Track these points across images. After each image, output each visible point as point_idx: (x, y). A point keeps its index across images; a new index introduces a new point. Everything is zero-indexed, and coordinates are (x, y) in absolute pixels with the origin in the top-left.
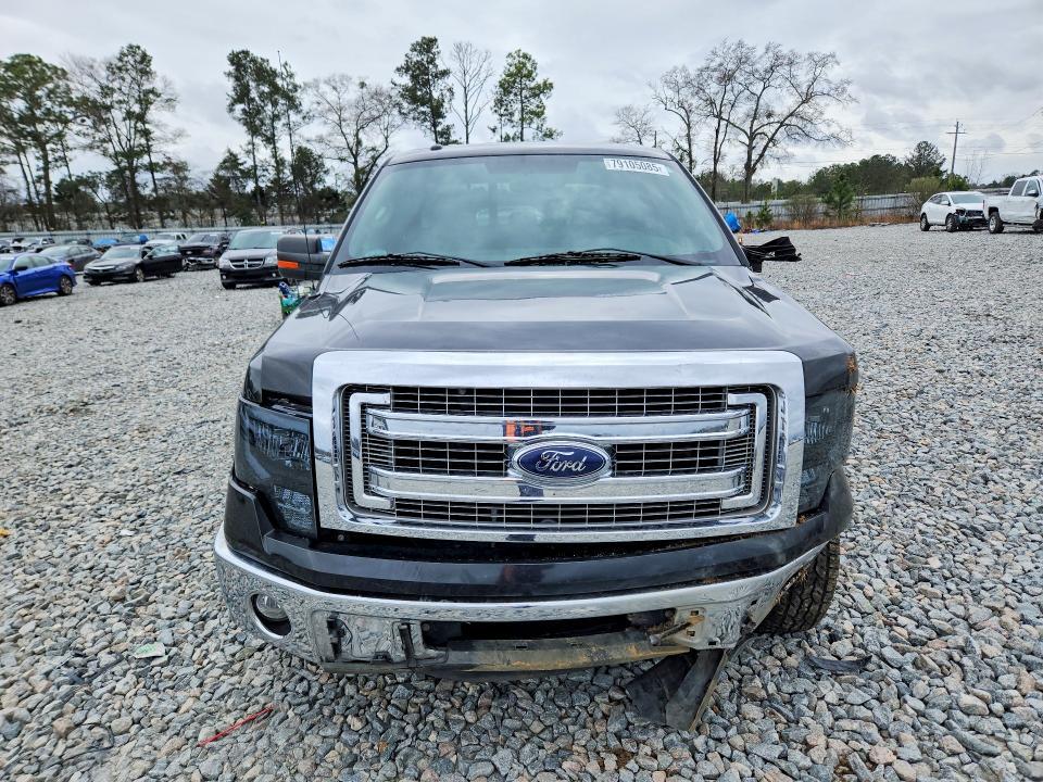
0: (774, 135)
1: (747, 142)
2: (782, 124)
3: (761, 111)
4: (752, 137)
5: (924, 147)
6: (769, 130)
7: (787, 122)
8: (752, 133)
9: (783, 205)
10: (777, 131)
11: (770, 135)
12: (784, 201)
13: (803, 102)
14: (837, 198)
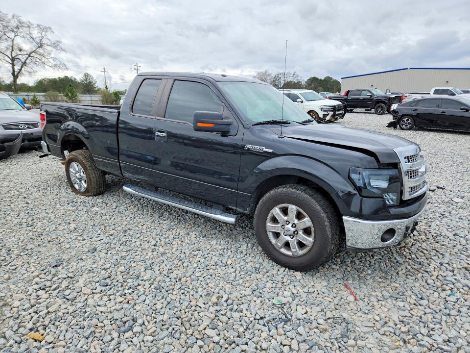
0: (26, 60)
1: (11, 62)
2: (29, 56)
3: (15, 47)
4: (13, 59)
5: (86, 75)
6: (23, 58)
7: (31, 55)
8: (13, 58)
9: (43, 96)
10: (27, 59)
11: (23, 61)
12: (43, 94)
13: (39, 47)
14: (70, 95)
